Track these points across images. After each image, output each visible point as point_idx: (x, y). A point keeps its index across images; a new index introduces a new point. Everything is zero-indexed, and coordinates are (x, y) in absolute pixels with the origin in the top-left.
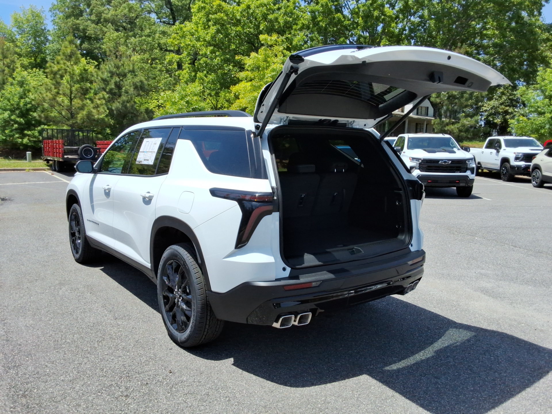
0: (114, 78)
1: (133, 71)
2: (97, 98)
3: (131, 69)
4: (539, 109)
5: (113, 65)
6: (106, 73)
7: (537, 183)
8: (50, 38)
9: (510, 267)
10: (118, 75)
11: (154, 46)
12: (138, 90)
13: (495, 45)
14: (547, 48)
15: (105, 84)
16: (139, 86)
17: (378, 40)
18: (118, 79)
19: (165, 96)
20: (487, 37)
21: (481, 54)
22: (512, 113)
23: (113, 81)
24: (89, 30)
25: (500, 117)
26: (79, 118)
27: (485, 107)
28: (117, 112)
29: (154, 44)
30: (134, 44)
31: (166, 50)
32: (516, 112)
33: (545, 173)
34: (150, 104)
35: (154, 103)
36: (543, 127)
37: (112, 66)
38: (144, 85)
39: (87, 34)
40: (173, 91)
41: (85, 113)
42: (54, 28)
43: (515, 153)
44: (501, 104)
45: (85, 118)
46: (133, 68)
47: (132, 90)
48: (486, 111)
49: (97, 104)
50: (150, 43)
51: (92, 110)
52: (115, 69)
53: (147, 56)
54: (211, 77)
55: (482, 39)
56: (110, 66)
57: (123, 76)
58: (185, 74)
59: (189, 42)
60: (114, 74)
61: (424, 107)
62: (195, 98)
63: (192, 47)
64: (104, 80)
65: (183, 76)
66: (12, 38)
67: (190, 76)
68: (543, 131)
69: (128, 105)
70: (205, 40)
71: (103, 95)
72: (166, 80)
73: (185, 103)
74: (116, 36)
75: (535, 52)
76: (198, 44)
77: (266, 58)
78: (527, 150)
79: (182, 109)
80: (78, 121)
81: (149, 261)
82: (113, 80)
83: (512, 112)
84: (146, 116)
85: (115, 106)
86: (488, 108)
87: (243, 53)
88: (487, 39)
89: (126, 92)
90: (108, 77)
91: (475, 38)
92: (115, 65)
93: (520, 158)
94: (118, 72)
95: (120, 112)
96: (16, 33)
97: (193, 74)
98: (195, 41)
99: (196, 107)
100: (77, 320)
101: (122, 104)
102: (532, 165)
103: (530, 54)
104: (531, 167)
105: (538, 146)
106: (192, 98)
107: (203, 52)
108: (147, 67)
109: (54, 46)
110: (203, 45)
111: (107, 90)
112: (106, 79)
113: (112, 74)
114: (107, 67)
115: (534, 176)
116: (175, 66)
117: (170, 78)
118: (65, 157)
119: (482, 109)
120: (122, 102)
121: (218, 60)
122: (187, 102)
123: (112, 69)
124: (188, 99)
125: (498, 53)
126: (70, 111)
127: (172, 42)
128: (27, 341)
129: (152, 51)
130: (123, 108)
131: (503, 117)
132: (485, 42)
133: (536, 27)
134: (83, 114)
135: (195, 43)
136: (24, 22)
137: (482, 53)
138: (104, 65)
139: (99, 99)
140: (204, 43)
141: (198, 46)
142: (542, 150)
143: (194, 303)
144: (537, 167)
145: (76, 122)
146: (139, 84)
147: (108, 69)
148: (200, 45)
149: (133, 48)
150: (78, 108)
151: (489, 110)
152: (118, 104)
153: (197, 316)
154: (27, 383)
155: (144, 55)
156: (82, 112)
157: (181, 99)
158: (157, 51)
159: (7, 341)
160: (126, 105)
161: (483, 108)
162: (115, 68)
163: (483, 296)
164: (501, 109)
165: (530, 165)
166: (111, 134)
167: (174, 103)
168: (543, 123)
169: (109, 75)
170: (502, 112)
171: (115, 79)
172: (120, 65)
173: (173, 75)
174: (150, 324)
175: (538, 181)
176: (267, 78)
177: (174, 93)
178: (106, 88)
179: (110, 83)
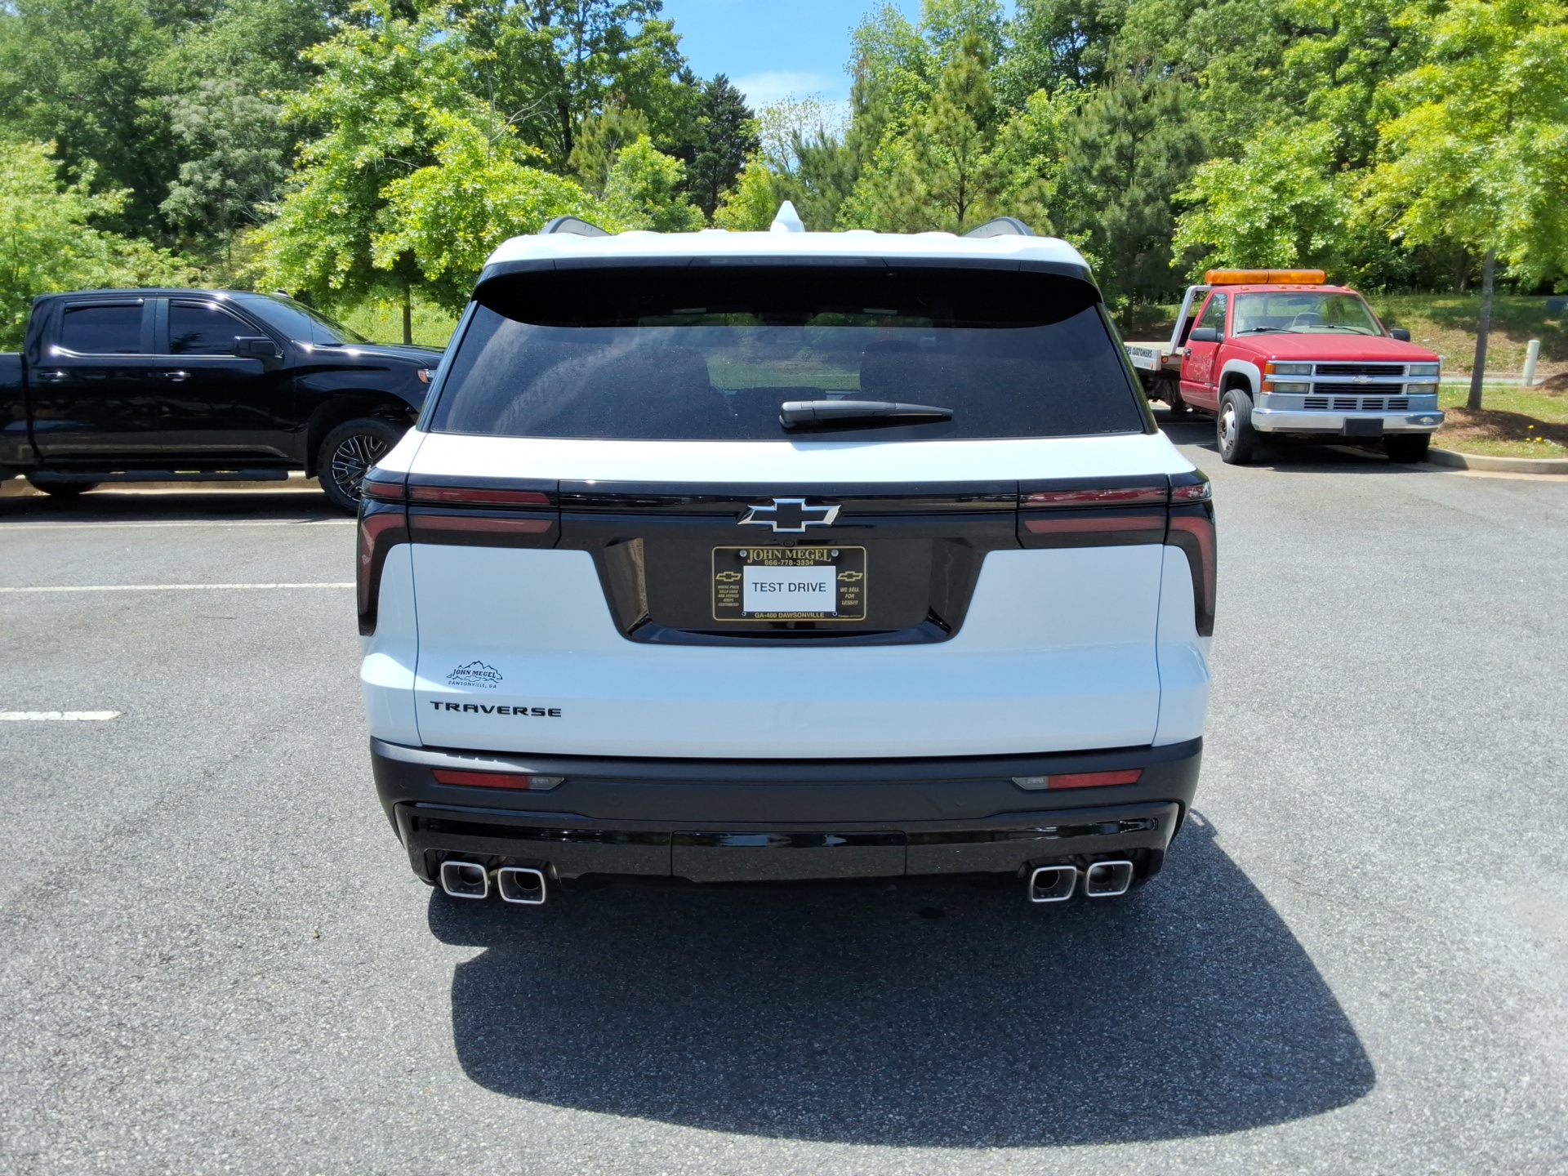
0: (1118, 136)
1: (1173, 110)
2: (1022, 198)
5: (1120, 98)
6: (1096, 126)
8: (1009, 44)
10: (1131, 126)
12: (1178, 162)
15: (1090, 156)
16: (1183, 153)
18: (1128, 139)
23: (1113, 145)
24: (1104, 7)
28: (1113, 234)
29: (1261, 18)
30: (1203, 29)
37: (1115, 101)
38: (1198, 142)
39: (1098, 18)
40: (1238, 158)
42: (1018, 15)
46: (1175, 99)
47: (1161, 166)
52: (1122, 111)
56: (1111, 101)
57: (1144, 128)
60: (1121, 124)
62: (1307, 172)
64: (1089, 146)
66: (918, 56)
69: (1147, 211)
73: (1269, 191)
74: (1155, 13)
79: (1255, 210)
82: (1114, 141)
85: (1109, 217)
89: (1146, 174)
90: (1102, 135)
92: (1125, 97)
94: (1129, 118)
95: (1123, 233)
96: (928, 43)
99: (1304, 202)
101: (1129, 210)
106: (1298, 172)
109: (1012, 65)
111: (1095, 173)
112: (1094, 141)
113: (1114, 125)
114: (1103, 107)
117: (1296, 118)
120: (1129, 204)
122: (1278, 188)
123: (1114, 111)
124: (1283, 175)
127: (1308, 5)
129: (1253, 40)
130: (1132, 221)
136: (949, 11)
138: (1095, 102)
139: (1027, 202)
146: (1184, 146)
147: (1104, 113)
152: (1118, 211)
157: (1261, 182)
158: (1267, 39)
160: (1140, 213)
162: (1123, 107)
169: (1106, 128)
171: (1122, 138)
172: (1140, 94)
177: (1238, 162)
178: (1092, 167)
179: (1104, 151)
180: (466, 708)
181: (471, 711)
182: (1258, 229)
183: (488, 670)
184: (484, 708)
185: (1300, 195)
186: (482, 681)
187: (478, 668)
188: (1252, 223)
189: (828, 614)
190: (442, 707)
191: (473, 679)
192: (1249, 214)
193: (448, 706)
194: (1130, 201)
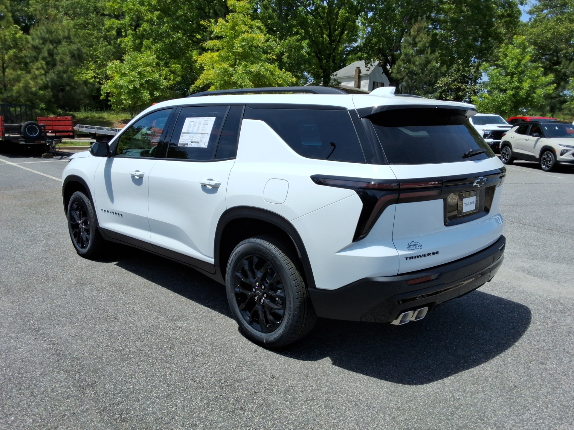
0: (47, 45)
1: (68, 38)
2: (35, 67)
3: (66, 34)
4: (501, 86)
5: (45, 30)
6: (37, 41)
7: (506, 160)
9: (531, 246)
10: (52, 42)
11: (89, 9)
12: (75, 59)
13: (453, 20)
14: (501, 25)
15: (37, 52)
16: (76, 55)
17: (336, 11)
18: (51, 47)
19: (114, 66)
20: (443, 12)
21: (437, 29)
22: (464, 90)
23: (46, 49)
25: (453, 93)
26: (15, 91)
27: (439, 83)
28: (52, 84)
29: (89, 7)
30: (66, 8)
31: (104, 15)
32: (468, 88)
33: (515, 150)
34: (85, 75)
35: (89, 73)
36: (505, 104)
37: (44, 32)
38: (81, 53)
40: (122, 61)
41: (21, 85)
43: (483, 130)
44: (454, 81)
45: (22, 91)
46: (69, 34)
47: (68, 59)
48: (439, 87)
49: (35, 74)
50: (84, 6)
51: (30, 81)
52: (47, 35)
53: (81, 20)
54: (159, 45)
55: (438, 13)
56: (41, 31)
57: (57, 43)
58: (128, 42)
59: (132, 6)
60: (47, 41)
61: (380, 83)
62: (148, 69)
63: (136, 11)
64: (35, 48)
65: (126, 44)
67: (134, 44)
68: (504, 108)
69: (65, 76)
70: (150, 5)
71: (41, 64)
72: (104, 48)
73: (137, 74)
75: (489, 28)
76: (143, 9)
77: (234, 27)
78: (494, 127)
79: (134, 81)
80: (14, 94)
81: (212, 255)
82: (46, 47)
83: (464, 88)
84: (85, 88)
85: (50, 77)
86: (442, 84)
87: (192, 19)
88: (443, 14)
89: (62, 61)
90: (40, 44)
91: (431, 12)
92: (47, 30)
93: (489, 135)
94: (51, 38)
95: (56, 84)
97: (138, 41)
98: (139, 5)
99: (149, 79)
100: (126, 324)
101: (57, 75)
102: (501, 142)
103: (485, 31)
104: (501, 144)
105: (504, 123)
106: (145, 69)
107: (149, 17)
108: (81, 34)
110: (148, 10)
112: (37, 46)
113: (45, 41)
114: (39, 33)
115: (504, 153)
116: (114, 32)
117: (109, 46)
118: (6, 135)
119: (436, 86)
120: (57, 73)
121: (166, 26)
122: (139, 73)
123: (43, 34)
124: (140, 69)
125: (455, 28)
126: (3, 83)
127: (111, 6)
128: (83, 354)
129: (87, 15)
130: (59, 79)
131: (456, 93)
132: (442, 16)
133: (492, 3)
134: (19, 86)
135: (139, 7)
137: (438, 27)
138: (34, 30)
139: (37, 69)
140: (149, 8)
141: (143, 10)
142: (512, 127)
143: (290, 301)
144: (507, 144)
145: (12, 95)
146: (76, 53)
147: (40, 35)
148: (144, 10)
149: (65, 12)
150: (13, 79)
151: (443, 86)
152: (53, 75)
153: (293, 315)
154: (117, 404)
155: (78, 20)
156: (18, 84)
157: (133, 70)
158: (94, 16)
159: (59, 355)
160: (62, 76)
161: (437, 84)
162: (47, 33)
163: (528, 276)
164: (454, 86)
165: (500, 142)
166: (45, 109)
167: (124, 75)
168: (505, 100)
169: (41, 42)
170: (455, 89)
171: (49, 46)
172: (53, 30)
173: (112, 42)
174: (214, 324)
175: (508, 158)
176: (237, 49)
177: (123, 63)
178: (38, 57)
179: (43, 51)
180: (415, 258)
181: (417, 258)
182: (136, 87)
183: (416, 243)
184: (420, 256)
185: (148, 77)
186: (417, 247)
187: (413, 243)
188: (134, 85)
189: (474, 210)
190: (408, 259)
191: (414, 247)
192: (132, 82)
193: (410, 258)
194: (57, 71)
